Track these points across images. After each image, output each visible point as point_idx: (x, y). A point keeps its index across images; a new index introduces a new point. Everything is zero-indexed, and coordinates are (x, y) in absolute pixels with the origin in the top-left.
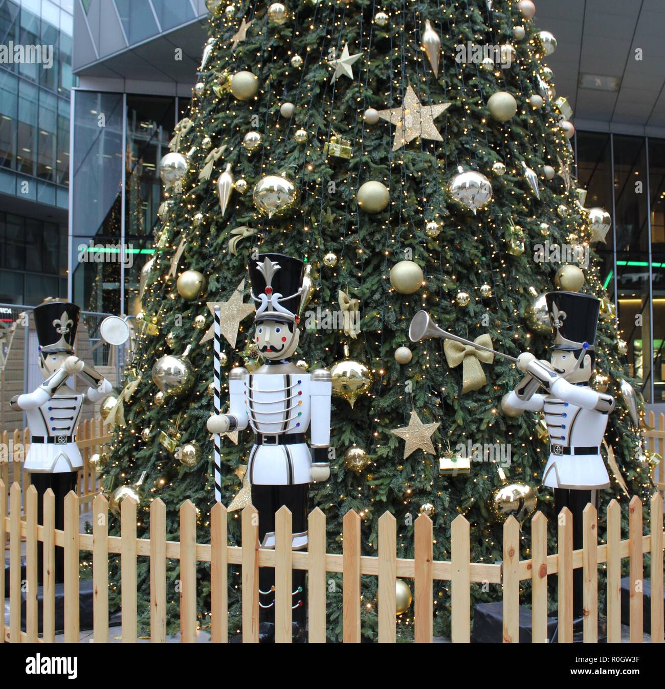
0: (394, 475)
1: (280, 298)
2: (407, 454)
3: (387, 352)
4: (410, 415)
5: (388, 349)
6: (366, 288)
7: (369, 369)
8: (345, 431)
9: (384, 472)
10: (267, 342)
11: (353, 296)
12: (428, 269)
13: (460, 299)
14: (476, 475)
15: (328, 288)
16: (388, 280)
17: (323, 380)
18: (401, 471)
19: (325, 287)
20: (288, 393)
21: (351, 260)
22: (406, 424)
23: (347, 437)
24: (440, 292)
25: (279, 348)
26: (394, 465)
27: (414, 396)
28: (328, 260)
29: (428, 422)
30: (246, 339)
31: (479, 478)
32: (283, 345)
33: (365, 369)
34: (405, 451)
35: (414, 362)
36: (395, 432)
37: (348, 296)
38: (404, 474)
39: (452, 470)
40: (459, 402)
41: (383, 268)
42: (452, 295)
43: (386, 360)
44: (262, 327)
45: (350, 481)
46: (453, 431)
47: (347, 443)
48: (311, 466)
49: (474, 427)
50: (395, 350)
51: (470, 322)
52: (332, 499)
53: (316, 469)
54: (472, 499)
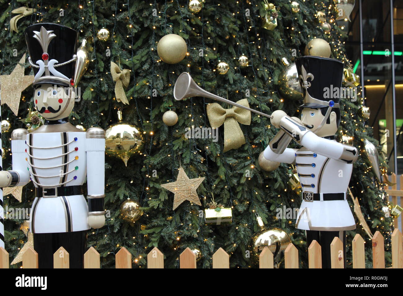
0: (165, 225)
1: (56, 64)
2: (176, 206)
3: (156, 116)
4: (178, 172)
5: (157, 113)
6: (136, 59)
7: (140, 131)
8: (120, 187)
9: (155, 222)
10: (45, 104)
11: (125, 67)
12: (192, 42)
13: (220, 68)
14: (238, 224)
15: (102, 60)
16: (155, 52)
17: (97, 137)
18: (171, 221)
19: (99, 60)
20: (66, 149)
21: (122, 35)
22: (175, 180)
23: (121, 192)
24: (202, 62)
25: (56, 108)
26: (164, 216)
27: (181, 155)
28: (102, 34)
29: (194, 177)
30: (28, 108)
31: (241, 226)
32: (60, 106)
33: (137, 132)
34: (174, 203)
35: (180, 124)
36: (165, 186)
37: (120, 67)
38: (174, 224)
39: (216, 219)
40: (221, 159)
41: (151, 42)
42: (213, 64)
43: (155, 123)
44: (40, 90)
45: (125, 231)
46: (217, 185)
47: (122, 197)
48: (88, 215)
49: (235, 181)
50: (163, 114)
51: (230, 89)
52: (110, 248)
53: (93, 217)
54: (235, 245)
